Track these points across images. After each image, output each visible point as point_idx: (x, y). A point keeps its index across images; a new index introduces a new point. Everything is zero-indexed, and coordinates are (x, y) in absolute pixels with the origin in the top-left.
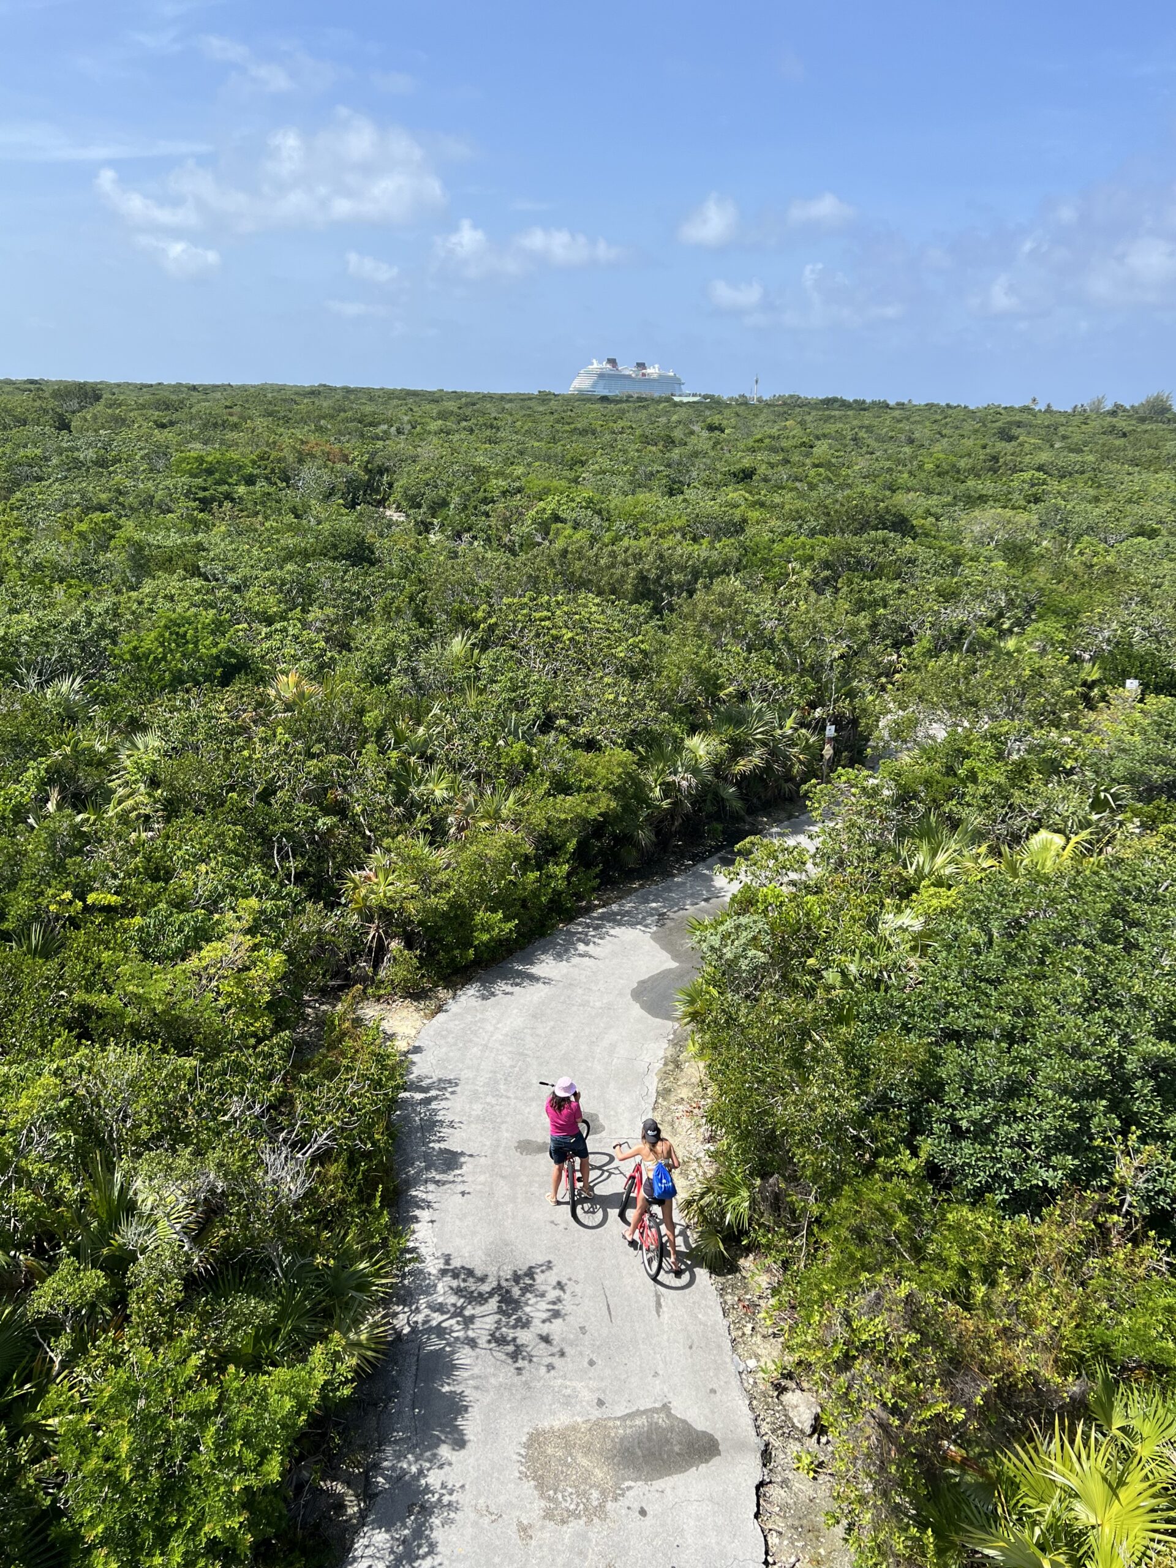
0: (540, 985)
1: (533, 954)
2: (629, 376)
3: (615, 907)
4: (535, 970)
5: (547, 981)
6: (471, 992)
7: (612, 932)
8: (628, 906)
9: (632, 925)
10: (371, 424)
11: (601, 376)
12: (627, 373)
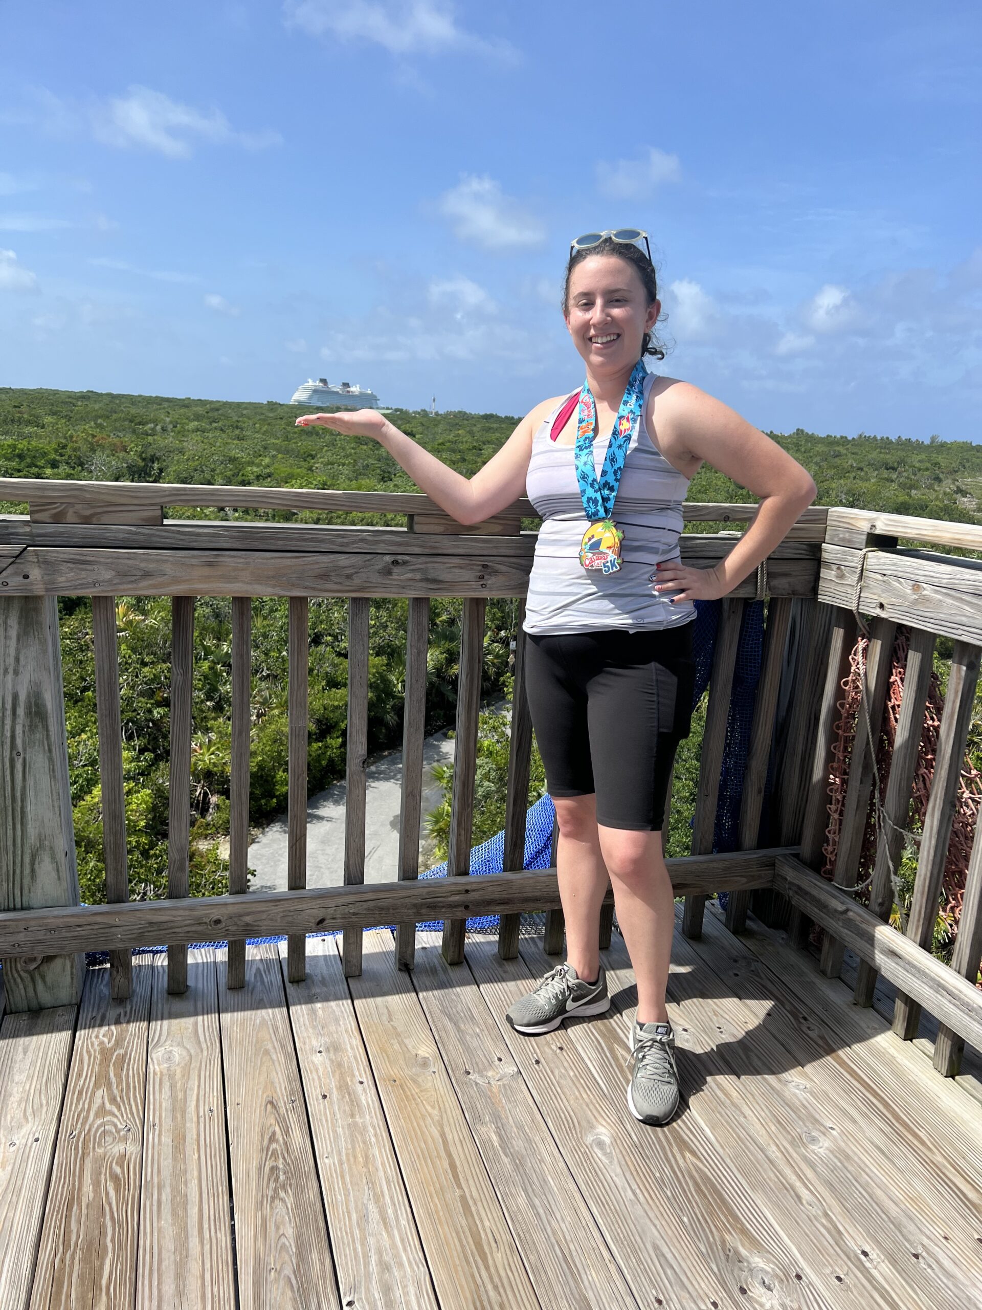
0: (325, 822)
1: (317, 802)
2: (337, 393)
3: (373, 768)
4: (321, 812)
5: (329, 819)
6: (275, 829)
7: (373, 785)
8: (383, 767)
9: (387, 779)
10: (140, 423)
11: (316, 391)
12: (335, 390)
